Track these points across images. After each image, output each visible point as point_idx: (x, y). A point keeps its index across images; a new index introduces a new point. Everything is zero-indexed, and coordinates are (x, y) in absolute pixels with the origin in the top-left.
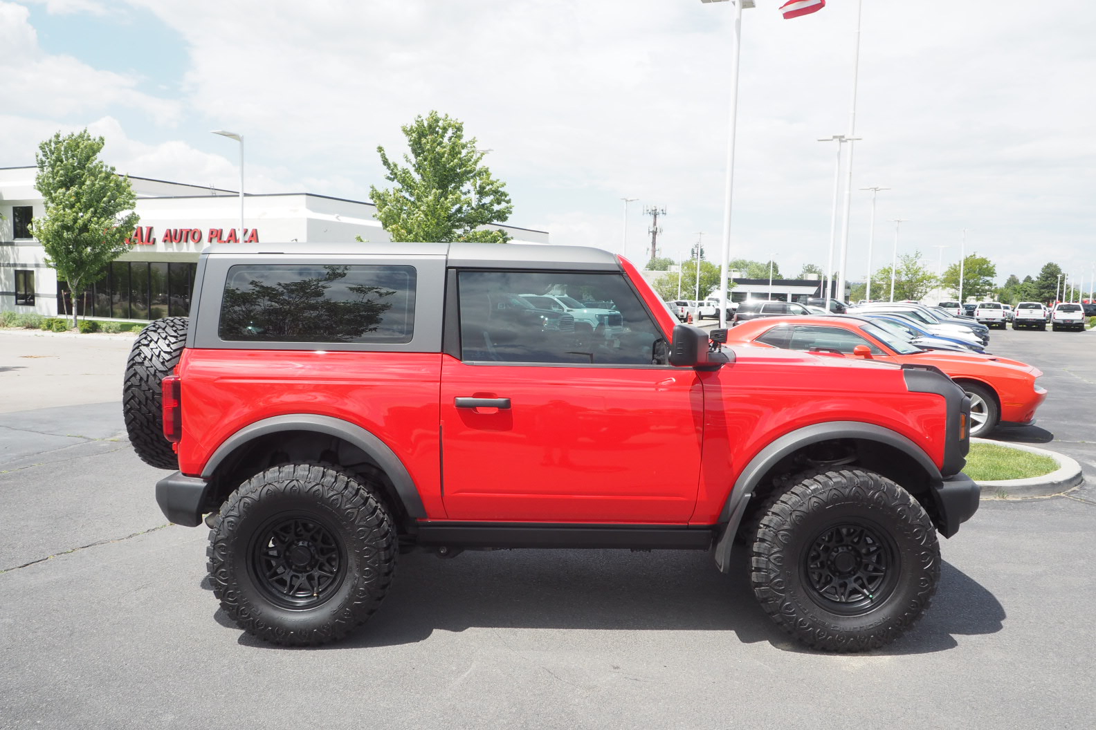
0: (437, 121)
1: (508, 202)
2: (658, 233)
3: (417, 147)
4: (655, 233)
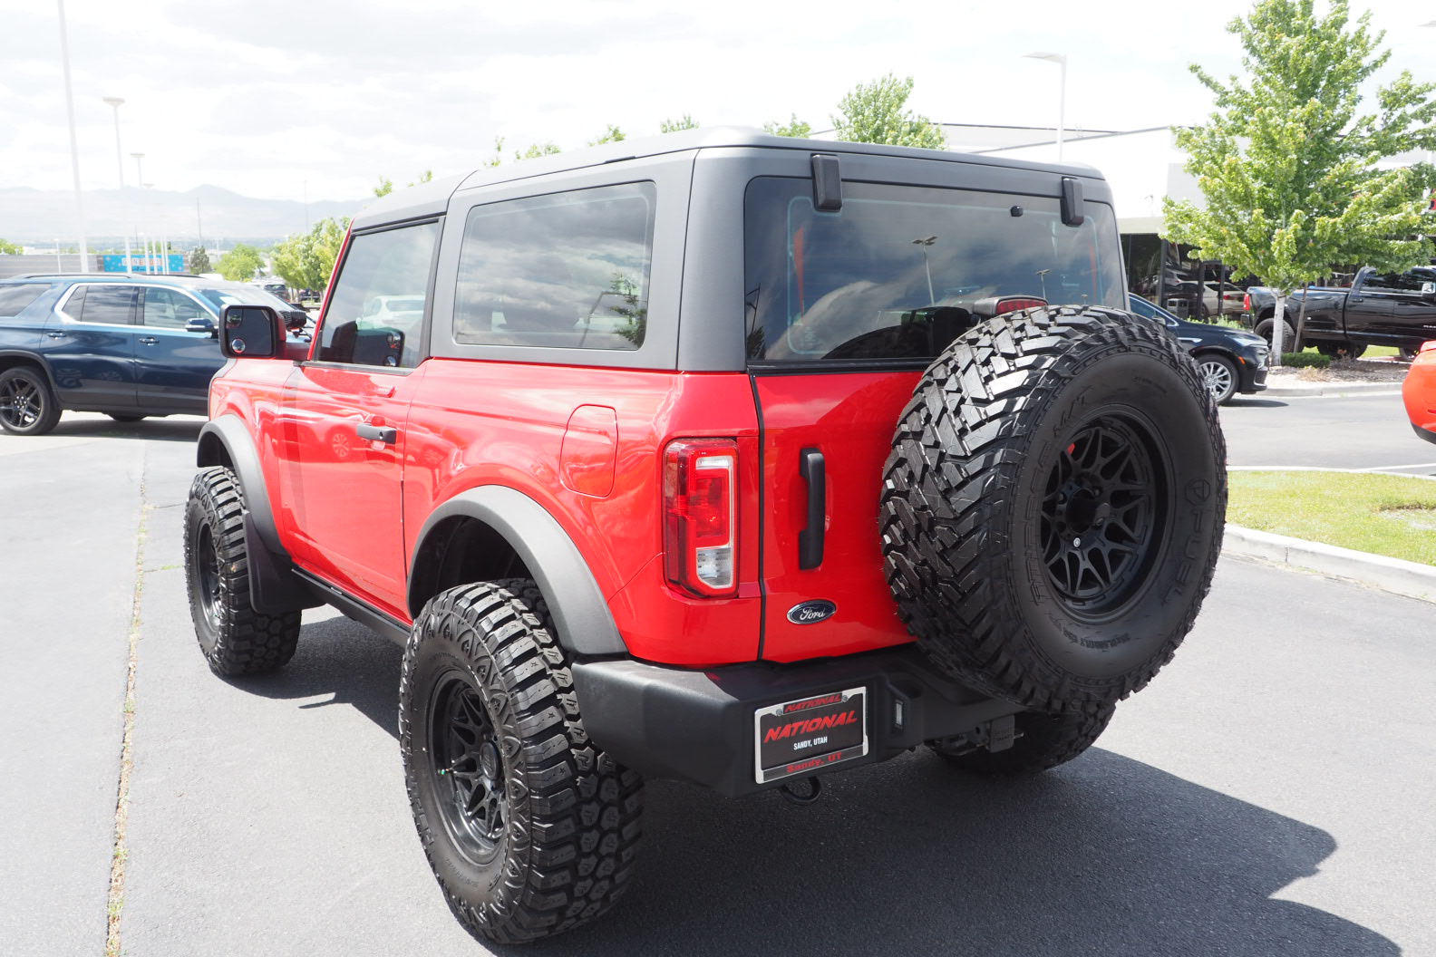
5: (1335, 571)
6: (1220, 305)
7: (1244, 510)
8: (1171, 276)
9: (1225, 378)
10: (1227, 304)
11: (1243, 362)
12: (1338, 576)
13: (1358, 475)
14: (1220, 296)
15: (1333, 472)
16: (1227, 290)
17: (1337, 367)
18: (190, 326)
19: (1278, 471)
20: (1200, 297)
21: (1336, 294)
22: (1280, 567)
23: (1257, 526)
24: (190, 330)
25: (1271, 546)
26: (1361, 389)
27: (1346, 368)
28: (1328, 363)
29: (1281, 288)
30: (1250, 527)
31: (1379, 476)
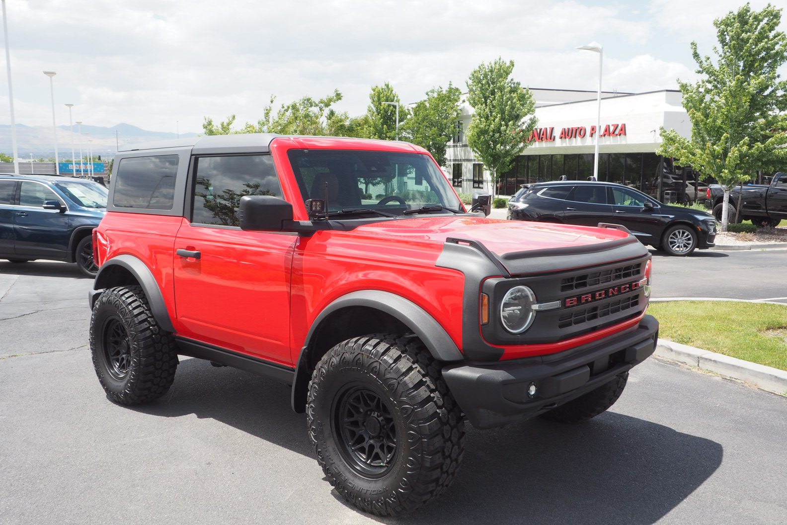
5: (729, 374)
6: (696, 194)
7: (677, 329)
8: (668, 178)
9: (689, 239)
10: (700, 194)
11: (700, 230)
12: (730, 377)
13: (756, 304)
14: (696, 189)
15: (741, 302)
16: (701, 186)
17: (762, 233)
18: (46, 206)
19: (708, 301)
20: (684, 190)
21: (761, 188)
22: (694, 370)
23: (683, 341)
24: (45, 208)
25: (689, 355)
26: (775, 246)
27: (767, 233)
28: (756, 230)
29: (727, 185)
30: (679, 342)
31: (770, 305)
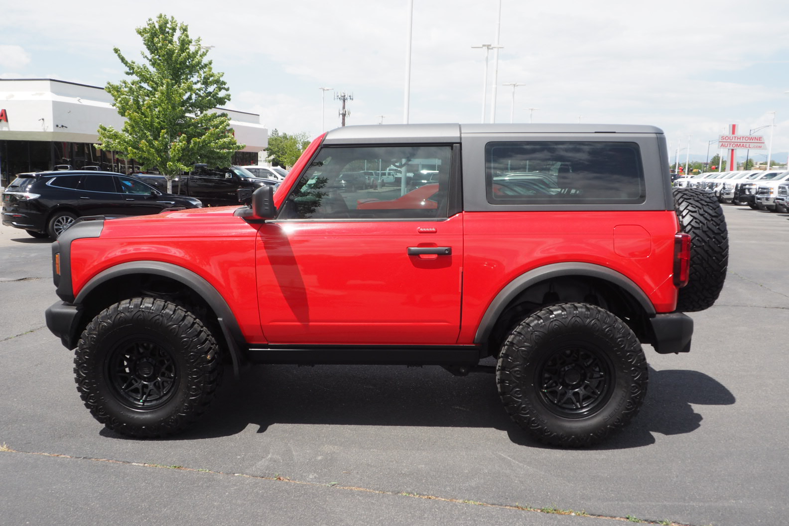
0: (166, 23)
1: (227, 90)
2: (346, 116)
3: (151, 46)
4: (344, 115)
